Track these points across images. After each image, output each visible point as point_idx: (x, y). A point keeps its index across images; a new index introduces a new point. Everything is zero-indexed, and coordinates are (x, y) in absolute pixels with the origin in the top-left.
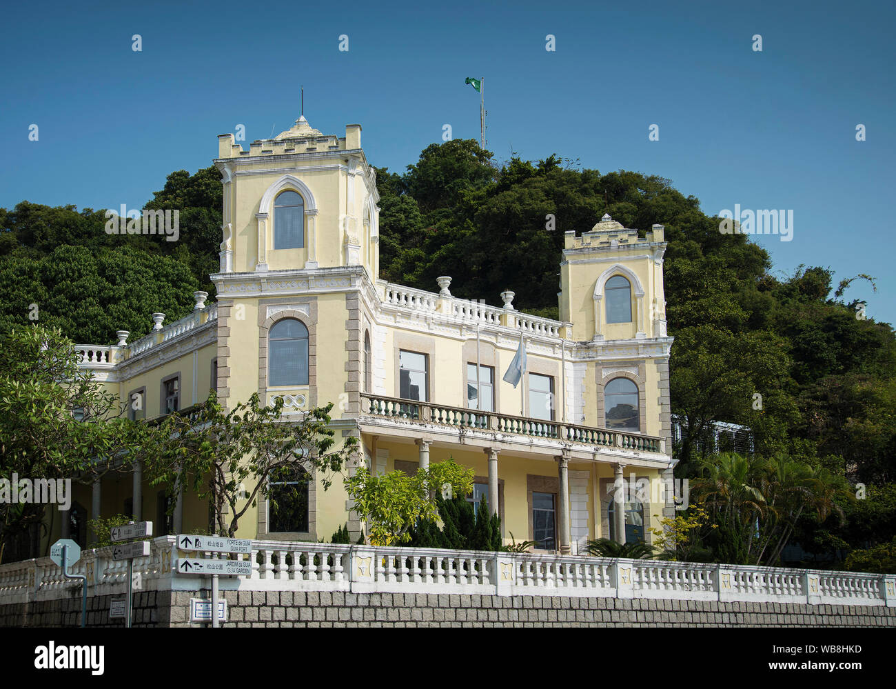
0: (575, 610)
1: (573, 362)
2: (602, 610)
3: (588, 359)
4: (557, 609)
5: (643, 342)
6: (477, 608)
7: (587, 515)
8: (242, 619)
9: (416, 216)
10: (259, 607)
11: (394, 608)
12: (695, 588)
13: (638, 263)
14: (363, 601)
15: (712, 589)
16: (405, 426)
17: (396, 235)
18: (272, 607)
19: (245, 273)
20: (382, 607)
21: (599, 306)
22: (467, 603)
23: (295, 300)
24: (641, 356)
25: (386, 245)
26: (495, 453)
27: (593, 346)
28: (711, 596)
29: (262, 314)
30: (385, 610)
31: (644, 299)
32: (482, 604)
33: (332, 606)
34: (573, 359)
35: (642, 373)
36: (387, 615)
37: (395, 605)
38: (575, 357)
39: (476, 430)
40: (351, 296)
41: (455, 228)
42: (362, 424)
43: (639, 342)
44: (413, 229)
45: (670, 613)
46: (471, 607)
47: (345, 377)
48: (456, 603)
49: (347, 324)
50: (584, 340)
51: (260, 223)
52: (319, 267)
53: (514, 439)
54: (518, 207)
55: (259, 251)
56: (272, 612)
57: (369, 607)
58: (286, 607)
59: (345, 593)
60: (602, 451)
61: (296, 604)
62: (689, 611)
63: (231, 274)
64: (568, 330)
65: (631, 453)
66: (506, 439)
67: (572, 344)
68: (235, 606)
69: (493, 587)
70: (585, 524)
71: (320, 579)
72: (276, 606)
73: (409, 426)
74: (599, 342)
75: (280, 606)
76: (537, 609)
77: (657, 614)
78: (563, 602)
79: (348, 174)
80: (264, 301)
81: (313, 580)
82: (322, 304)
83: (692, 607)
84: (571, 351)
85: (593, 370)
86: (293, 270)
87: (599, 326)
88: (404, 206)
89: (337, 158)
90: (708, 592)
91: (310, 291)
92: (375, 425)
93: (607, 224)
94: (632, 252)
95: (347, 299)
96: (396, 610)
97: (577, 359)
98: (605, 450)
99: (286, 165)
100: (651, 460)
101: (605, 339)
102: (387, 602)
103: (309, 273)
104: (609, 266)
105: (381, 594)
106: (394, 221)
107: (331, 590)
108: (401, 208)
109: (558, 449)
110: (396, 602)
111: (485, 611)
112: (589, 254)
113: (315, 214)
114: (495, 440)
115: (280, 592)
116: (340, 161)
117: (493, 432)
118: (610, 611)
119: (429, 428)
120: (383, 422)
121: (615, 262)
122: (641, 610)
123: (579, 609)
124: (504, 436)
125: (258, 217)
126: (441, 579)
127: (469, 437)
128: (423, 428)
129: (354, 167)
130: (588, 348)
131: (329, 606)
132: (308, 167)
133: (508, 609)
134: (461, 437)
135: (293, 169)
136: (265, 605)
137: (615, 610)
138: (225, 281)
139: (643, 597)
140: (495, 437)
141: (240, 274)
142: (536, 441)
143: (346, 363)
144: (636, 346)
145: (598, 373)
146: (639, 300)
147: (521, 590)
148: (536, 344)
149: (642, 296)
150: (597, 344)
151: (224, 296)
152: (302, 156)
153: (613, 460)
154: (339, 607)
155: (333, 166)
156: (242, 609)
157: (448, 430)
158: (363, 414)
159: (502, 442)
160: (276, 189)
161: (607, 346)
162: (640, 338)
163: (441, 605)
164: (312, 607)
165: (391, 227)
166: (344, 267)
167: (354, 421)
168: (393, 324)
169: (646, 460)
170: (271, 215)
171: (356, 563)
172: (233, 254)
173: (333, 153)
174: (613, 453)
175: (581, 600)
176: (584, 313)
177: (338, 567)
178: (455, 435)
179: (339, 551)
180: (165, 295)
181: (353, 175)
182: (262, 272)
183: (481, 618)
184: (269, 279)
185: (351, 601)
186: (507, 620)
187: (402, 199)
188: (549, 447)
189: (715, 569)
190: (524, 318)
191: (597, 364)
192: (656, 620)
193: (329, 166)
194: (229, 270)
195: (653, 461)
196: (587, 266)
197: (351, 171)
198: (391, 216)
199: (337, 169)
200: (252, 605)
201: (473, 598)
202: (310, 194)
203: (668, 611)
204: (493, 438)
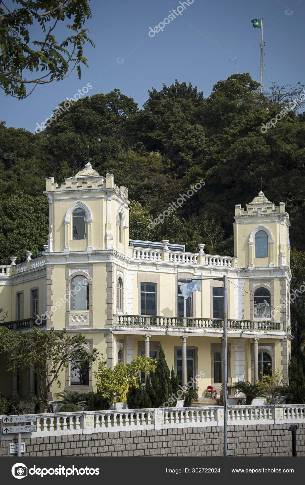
0: (195, 434)
1: (238, 279)
2: (209, 433)
3: (245, 277)
4: (185, 434)
5: (273, 269)
6: (144, 436)
7: (244, 363)
8: (32, 451)
9: (202, 140)
10: (40, 444)
11: (103, 439)
12: (261, 418)
13: (271, 224)
14: (88, 438)
15: (271, 418)
16: (136, 329)
17: (190, 152)
18: (46, 444)
19: (59, 252)
20: (97, 440)
21: (251, 248)
22: (139, 434)
23: (83, 266)
24: (272, 276)
25: (184, 159)
26: (185, 339)
27: (248, 270)
28: (271, 422)
29: (67, 273)
30: (99, 441)
31: (274, 245)
32: (147, 434)
33: (74, 441)
34: (238, 277)
35: (272, 285)
36: (100, 443)
37: (104, 438)
38: (239, 276)
39: (175, 327)
40: (109, 265)
41: (219, 155)
42: (114, 330)
43: (271, 269)
44: (200, 149)
45: (246, 432)
46: (141, 436)
47: (105, 306)
48: (133, 435)
49: (107, 279)
50: (243, 267)
51: (66, 226)
52: (93, 250)
53: (195, 331)
54: (248, 150)
55: (65, 241)
56: (46, 446)
57: (91, 440)
58: (52, 444)
59: (80, 434)
60: (245, 332)
61: (57, 442)
62: (257, 430)
63: (52, 253)
64: (236, 261)
65: (262, 332)
66: (191, 331)
67: (237, 269)
68: (29, 445)
69: (153, 425)
70: (243, 368)
71: (68, 429)
72: (48, 443)
73: (138, 329)
74: (251, 269)
75: (50, 443)
76: (175, 435)
77: (239, 433)
78: (189, 430)
79: (107, 200)
80: (68, 266)
81: (65, 430)
82: (95, 268)
83: (259, 428)
84: (237, 273)
85: (248, 283)
86: (81, 251)
87: (251, 259)
88: (196, 132)
89: (102, 192)
90: (269, 420)
91: (90, 262)
92: (121, 330)
93: (261, 198)
94: (268, 218)
95: (107, 266)
96: (104, 440)
97: (240, 277)
98: (247, 332)
99: (77, 196)
100: (274, 335)
101: (254, 266)
102: (100, 437)
103: (89, 253)
104: (256, 226)
105: (97, 434)
106: (189, 143)
107: (74, 434)
108: (194, 134)
109: (220, 333)
110: (105, 437)
111: (148, 438)
112: (247, 218)
113: (91, 222)
114: (185, 332)
115: (50, 437)
116: (103, 193)
117: (184, 328)
118: (214, 433)
119: (149, 329)
120: (125, 328)
121: (260, 223)
122: (230, 432)
123: (197, 433)
124: (190, 329)
125: (64, 223)
126: (127, 424)
127: (171, 332)
128: (146, 329)
129: (110, 196)
130: (246, 271)
131: (72, 441)
132: (88, 197)
133: (160, 436)
134: (167, 332)
135: (81, 198)
136: (43, 443)
137: (216, 432)
138: (49, 256)
139: (232, 425)
140: (185, 330)
141: (56, 252)
142: (207, 330)
143: (106, 299)
144: (269, 271)
145: (251, 285)
146: (271, 245)
147: (168, 426)
148: (217, 271)
149: (273, 243)
150: (250, 269)
151: (49, 263)
152: (85, 191)
153: (252, 337)
154: (77, 441)
155: (100, 196)
156: (32, 446)
157: (159, 329)
158: (114, 325)
159: (189, 332)
160: (73, 208)
161: (255, 271)
162: (271, 267)
163: (126, 436)
164: (64, 443)
165: (187, 147)
166: (104, 250)
167: (109, 330)
168: (137, 269)
169: (271, 335)
170: (71, 222)
171: (85, 420)
172: (53, 241)
173: (99, 190)
174: (252, 333)
175: (198, 429)
176: (244, 251)
177: (78, 422)
178: (163, 331)
179: (78, 415)
180: (41, 222)
181: (110, 200)
182: (66, 252)
183: (146, 441)
184: (70, 255)
185: (83, 438)
186: (159, 441)
187: (195, 127)
188: (215, 333)
189: (273, 408)
190: (210, 257)
191: (251, 280)
192: (238, 436)
193: (98, 196)
194: (51, 251)
195: (276, 335)
196: (246, 225)
197: (109, 199)
198: (188, 139)
199: (101, 198)
200: (37, 444)
201: (143, 431)
202: (89, 211)
203: (245, 431)
204: (184, 331)
